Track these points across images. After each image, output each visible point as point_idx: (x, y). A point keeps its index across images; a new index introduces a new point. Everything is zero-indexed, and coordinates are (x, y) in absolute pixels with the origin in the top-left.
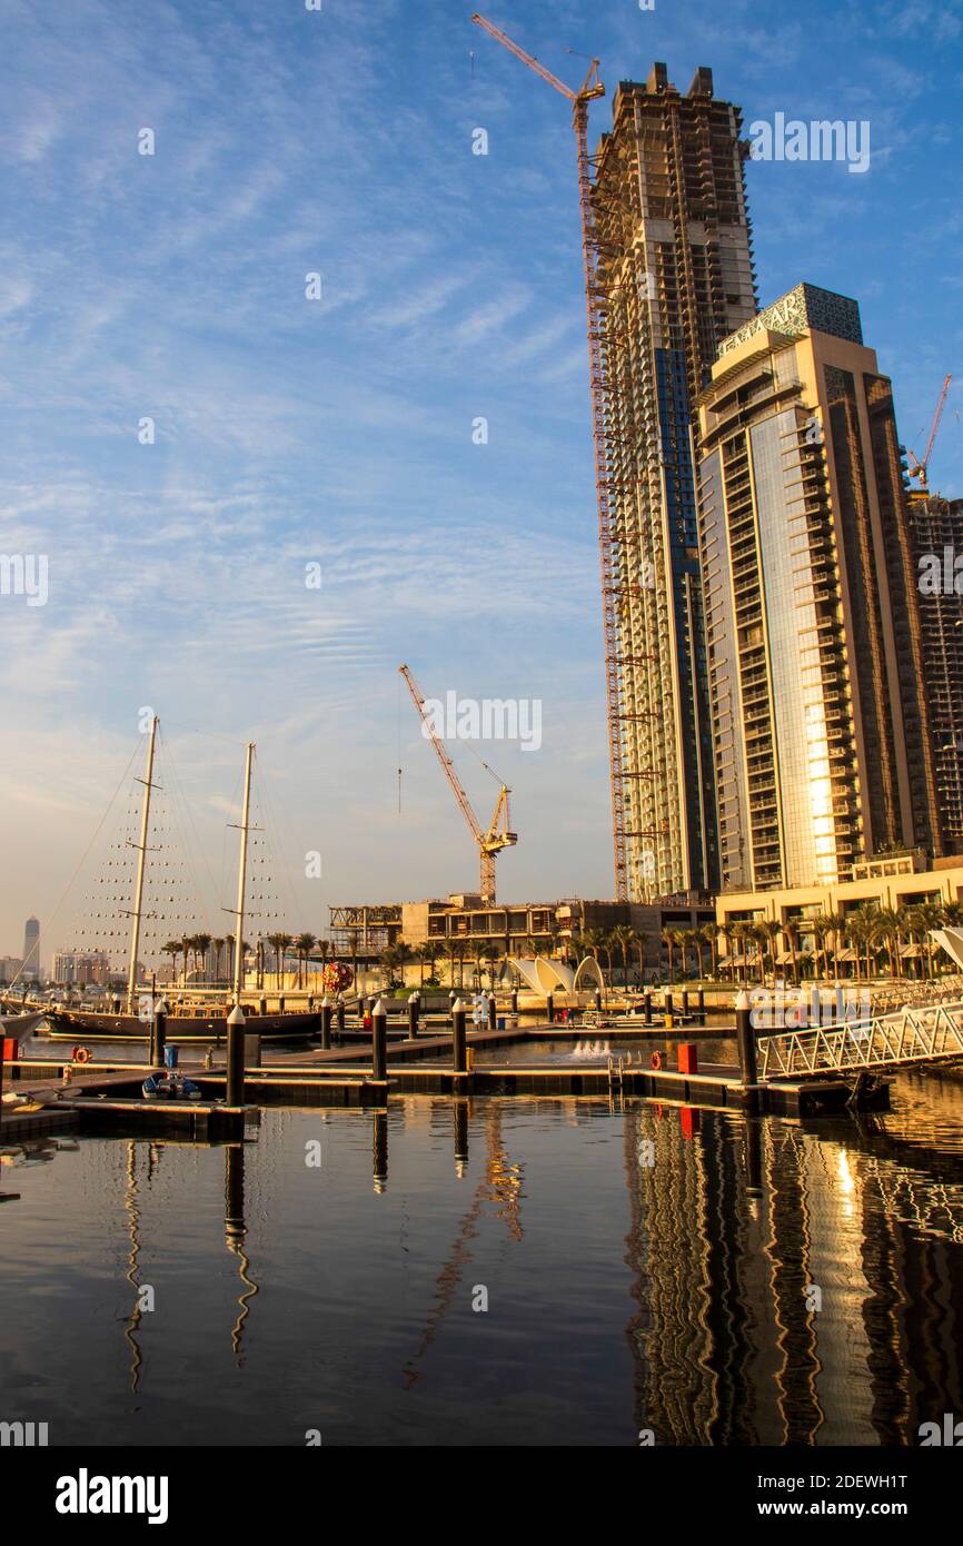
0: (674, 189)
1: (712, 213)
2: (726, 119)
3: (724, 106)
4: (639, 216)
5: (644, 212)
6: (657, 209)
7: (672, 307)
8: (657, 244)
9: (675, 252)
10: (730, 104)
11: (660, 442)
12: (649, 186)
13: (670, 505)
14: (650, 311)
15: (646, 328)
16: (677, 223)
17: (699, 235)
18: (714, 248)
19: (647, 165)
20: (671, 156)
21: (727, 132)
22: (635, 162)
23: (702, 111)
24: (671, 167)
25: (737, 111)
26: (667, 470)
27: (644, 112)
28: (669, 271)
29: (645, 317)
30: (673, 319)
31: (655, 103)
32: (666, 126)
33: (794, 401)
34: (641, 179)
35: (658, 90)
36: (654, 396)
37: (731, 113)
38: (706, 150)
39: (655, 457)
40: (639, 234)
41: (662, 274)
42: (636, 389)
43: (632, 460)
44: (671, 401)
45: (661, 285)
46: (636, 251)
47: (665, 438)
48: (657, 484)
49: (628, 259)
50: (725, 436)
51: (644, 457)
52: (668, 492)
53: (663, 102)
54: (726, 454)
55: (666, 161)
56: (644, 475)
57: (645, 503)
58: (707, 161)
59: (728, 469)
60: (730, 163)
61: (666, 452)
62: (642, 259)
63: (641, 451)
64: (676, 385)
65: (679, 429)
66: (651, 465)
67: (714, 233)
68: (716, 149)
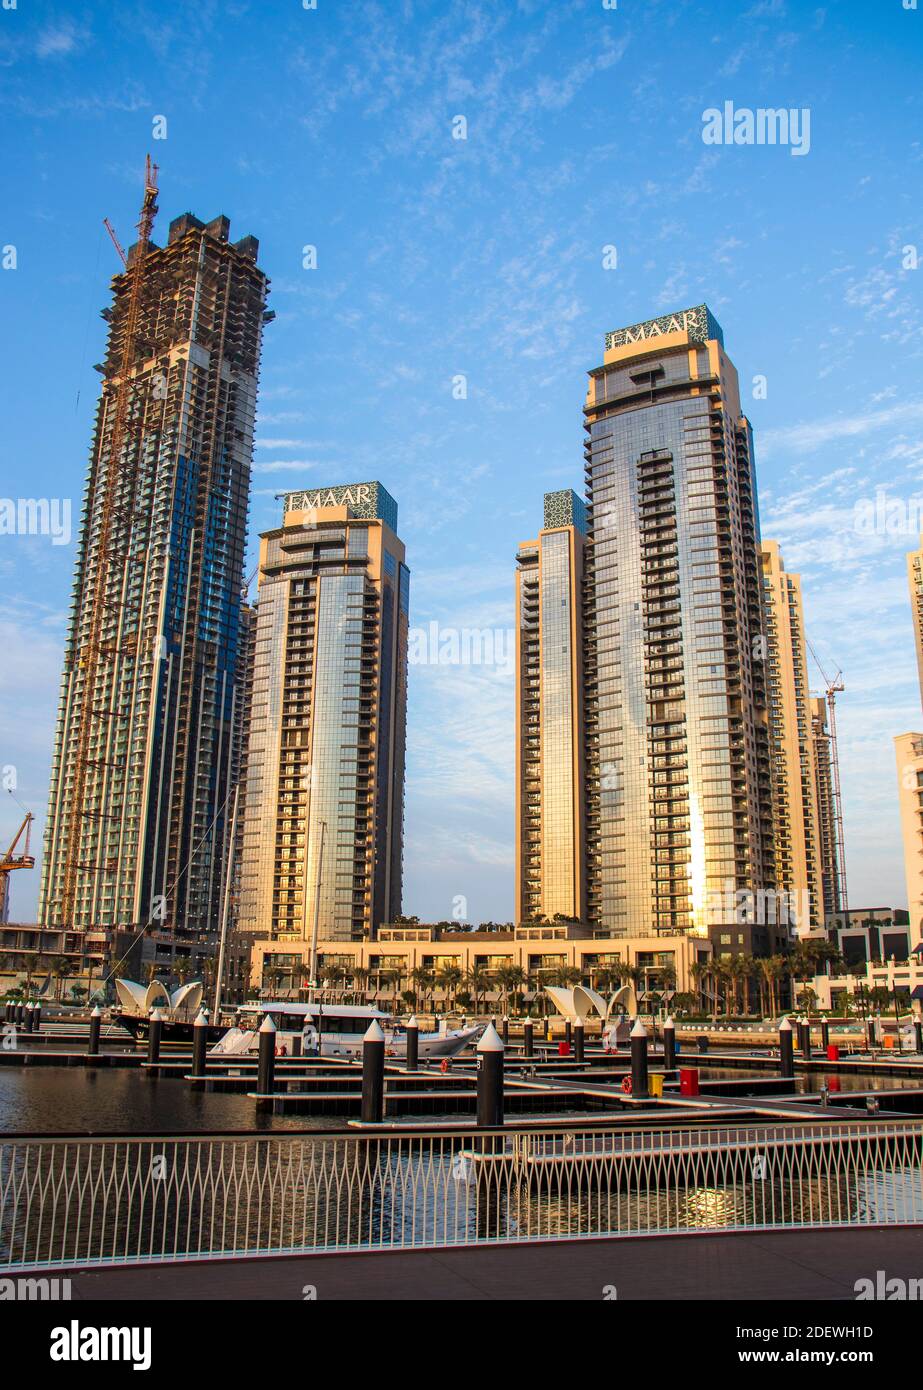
0: (217, 326)
1: (239, 358)
2: (260, 286)
3: (261, 274)
4: (187, 337)
5: (192, 335)
6: (202, 338)
7: (197, 424)
8: (196, 366)
9: (206, 377)
10: (264, 275)
11: (169, 536)
12: (199, 316)
13: (169, 592)
14: (181, 421)
15: (174, 435)
16: (214, 356)
17: (224, 370)
18: (234, 387)
19: (201, 296)
20: (219, 298)
21: (259, 295)
22: (192, 289)
23: (248, 272)
24: (218, 307)
25: (268, 282)
26: (171, 560)
27: (207, 251)
28: (201, 392)
29: (175, 425)
30: (196, 434)
31: (217, 248)
32: (220, 271)
33: (361, 570)
34: (195, 306)
35: (220, 238)
36: (171, 495)
37: (264, 282)
38: (244, 304)
39: (162, 547)
40: (182, 351)
41: (194, 393)
42: (149, 480)
43: (126, 537)
44: (183, 503)
45: (192, 402)
46: (173, 364)
47: (174, 534)
48: (160, 570)
49: (159, 363)
50: (295, 574)
51: (145, 541)
52: (169, 580)
53: (223, 251)
54: (293, 589)
55: (214, 299)
56: (141, 556)
57: (138, 581)
58: (243, 314)
59: (293, 601)
60: (256, 323)
61: (173, 546)
62: (181, 373)
63: (143, 535)
64: (189, 491)
65: (185, 529)
66: (157, 552)
67: (236, 375)
68: (251, 307)
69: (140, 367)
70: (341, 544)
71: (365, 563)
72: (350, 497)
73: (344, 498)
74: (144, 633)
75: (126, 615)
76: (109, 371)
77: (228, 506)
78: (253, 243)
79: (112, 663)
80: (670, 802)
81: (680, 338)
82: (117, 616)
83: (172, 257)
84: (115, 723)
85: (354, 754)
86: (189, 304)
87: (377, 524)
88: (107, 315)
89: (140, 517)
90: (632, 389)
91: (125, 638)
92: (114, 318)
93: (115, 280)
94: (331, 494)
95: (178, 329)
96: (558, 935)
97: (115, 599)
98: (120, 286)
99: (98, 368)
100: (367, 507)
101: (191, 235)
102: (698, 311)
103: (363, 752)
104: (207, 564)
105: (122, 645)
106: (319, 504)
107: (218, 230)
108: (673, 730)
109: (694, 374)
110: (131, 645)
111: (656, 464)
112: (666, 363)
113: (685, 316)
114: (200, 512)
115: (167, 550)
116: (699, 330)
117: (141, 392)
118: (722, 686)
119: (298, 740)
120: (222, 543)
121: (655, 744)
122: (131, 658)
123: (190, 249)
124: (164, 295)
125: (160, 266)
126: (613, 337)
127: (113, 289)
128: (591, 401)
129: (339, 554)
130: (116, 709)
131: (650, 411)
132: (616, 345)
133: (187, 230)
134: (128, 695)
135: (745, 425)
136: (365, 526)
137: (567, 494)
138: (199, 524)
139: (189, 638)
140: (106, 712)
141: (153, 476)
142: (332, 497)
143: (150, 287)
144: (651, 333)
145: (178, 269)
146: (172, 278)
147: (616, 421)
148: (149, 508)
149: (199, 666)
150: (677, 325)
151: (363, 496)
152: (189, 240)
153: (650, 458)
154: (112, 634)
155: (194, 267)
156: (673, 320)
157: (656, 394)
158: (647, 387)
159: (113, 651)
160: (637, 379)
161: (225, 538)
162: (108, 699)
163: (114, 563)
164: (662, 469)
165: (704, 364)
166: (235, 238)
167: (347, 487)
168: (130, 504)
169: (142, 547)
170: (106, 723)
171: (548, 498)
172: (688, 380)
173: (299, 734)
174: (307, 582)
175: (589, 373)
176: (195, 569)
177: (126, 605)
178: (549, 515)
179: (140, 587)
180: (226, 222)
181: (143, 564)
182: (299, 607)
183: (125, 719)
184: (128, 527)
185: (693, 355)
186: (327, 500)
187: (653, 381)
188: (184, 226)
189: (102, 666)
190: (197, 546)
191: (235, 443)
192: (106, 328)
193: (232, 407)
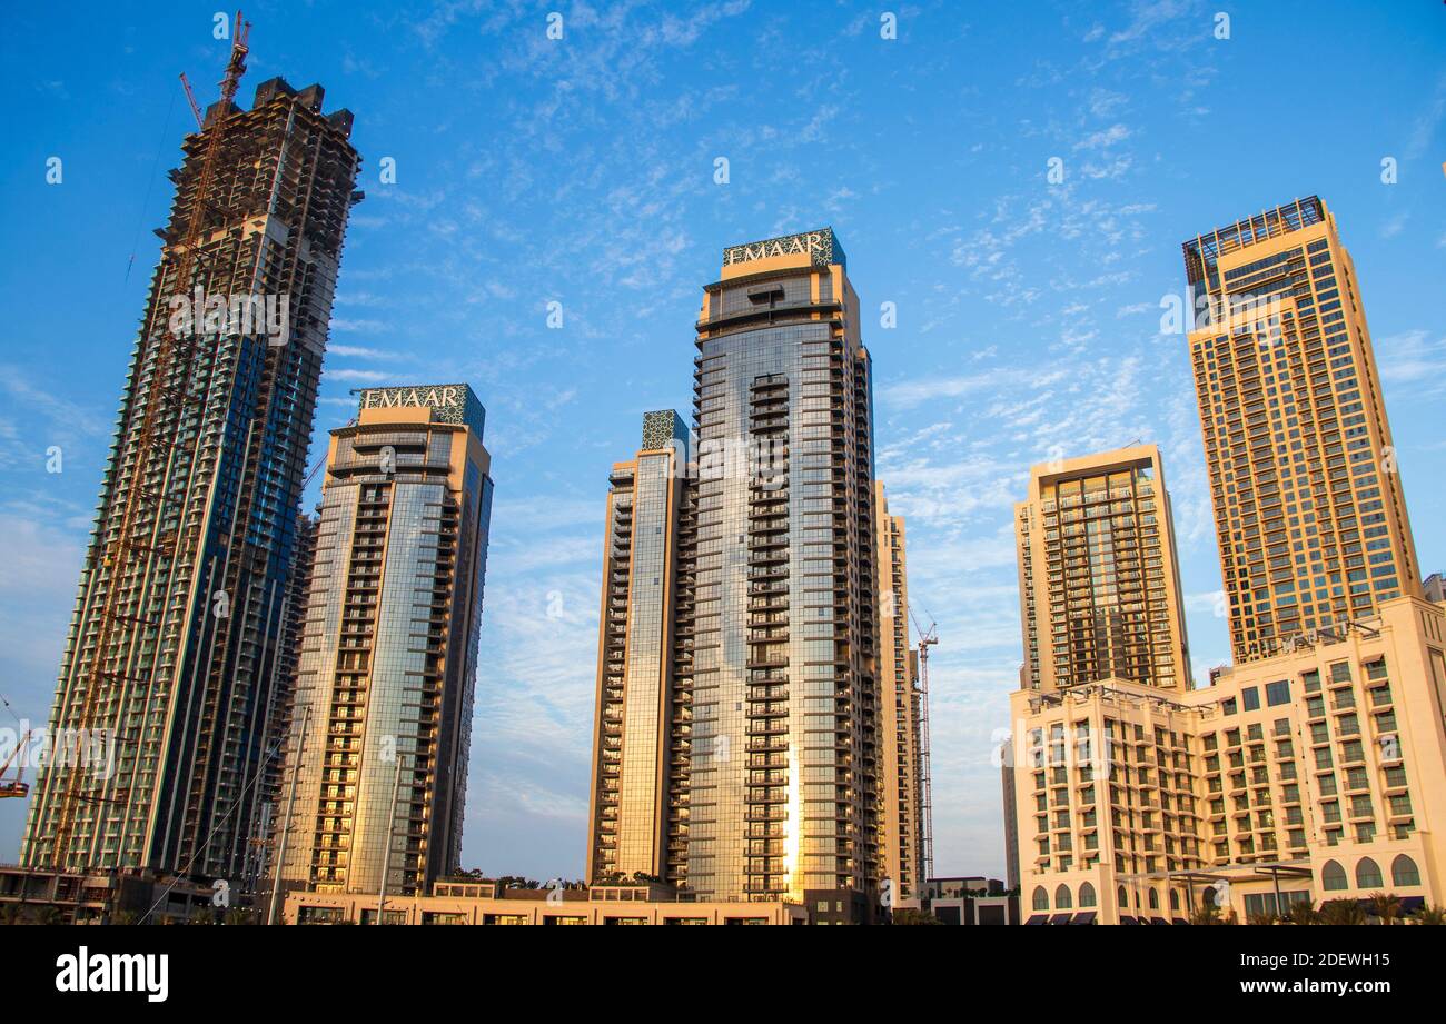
0: (299, 201)
1: (321, 238)
2: (351, 163)
3: (353, 152)
4: (266, 209)
5: (271, 208)
6: (282, 212)
8: (272, 242)
9: (282, 255)
10: (356, 152)
11: (224, 424)
12: (281, 188)
13: (219, 487)
16: (293, 233)
17: (303, 250)
18: (312, 268)
19: (285, 167)
20: (305, 171)
21: (349, 173)
22: (276, 158)
23: (340, 148)
24: (303, 181)
25: (359, 160)
26: (225, 452)
27: (297, 119)
28: (275, 271)
31: (308, 119)
32: (309, 143)
33: (441, 479)
34: (277, 177)
35: (312, 108)
36: (231, 380)
37: (355, 159)
38: (332, 181)
39: (215, 437)
40: (258, 224)
41: (268, 270)
42: (207, 361)
43: (174, 422)
44: (245, 390)
45: (264, 281)
46: (247, 236)
47: (230, 423)
48: (211, 462)
49: (230, 235)
50: (367, 478)
51: (196, 429)
52: (220, 474)
53: (314, 121)
54: (363, 494)
55: (299, 171)
56: (190, 445)
57: (183, 473)
58: (329, 191)
59: (362, 508)
60: (343, 202)
61: (228, 436)
62: (255, 248)
63: (194, 422)
64: (252, 377)
65: (243, 419)
66: (210, 441)
67: (315, 256)
68: (338, 185)
69: (208, 236)
70: (421, 449)
71: (446, 471)
72: (435, 398)
73: (428, 399)
74: (186, 531)
75: (165, 510)
76: (171, 238)
77: (293, 397)
78: (348, 117)
79: (144, 563)
80: (768, 753)
81: (803, 260)
82: (155, 510)
83: (256, 122)
84: (141, 631)
85: (419, 682)
86: (271, 174)
87: (463, 430)
88: (175, 176)
89: (193, 401)
90: (748, 308)
91: (162, 536)
92: (183, 180)
93: (188, 139)
94: (413, 393)
95: (256, 200)
96: (638, 896)
97: (155, 491)
98: (193, 147)
99: (159, 233)
100: (452, 410)
101: (281, 101)
102: (822, 234)
103: (430, 681)
104: (264, 460)
105: (157, 543)
106: (400, 402)
107: (311, 99)
108: (775, 674)
109: (816, 297)
110: (169, 544)
111: (770, 389)
112: (788, 285)
113: (809, 238)
114: (262, 402)
115: (221, 441)
116: (823, 254)
117: (207, 264)
118: (830, 630)
119: (357, 663)
120: (283, 437)
121: (754, 689)
122: (168, 559)
123: (278, 115)
124: (243, 161)
125: (241, 129)
126: (732, 252)
127: (185, 149)
128: (704, 317)
129: (417, 459)
130: (144, 615)
131: (768, 333)
132: (735, 261)
133: (276, 95)
134: (160, 600)
135: (864, 356)
136: (449, 431)
137: (669, 415)
138: (259, 414)
139: (237, 541)
140: (132, 618)
141: (212, 357)
142: (415, 396)
143: (229, 152)
144: (773, 252)
145: (263, 135)
146: (254, 143)
147: (732, 341)
148: (204, 392)
149: (245, 572)
150: (800, 247)
151: (449, 398)
152: (276, 106)
153: (765, 382)
154: (147, 530)
155: (280, 135)
156: (796, 241)
157: (775, 316)
158: (765, 307)
159: (147, 549)
160: (755, 298)
161: (287, 432)
162: (135, 604)
163: (157, 450)
164: (776, 394)
165: (826, 289)
166: (327, 110)
167: (432, 387)
168: (182, 386)
169: (191, 434)
170: (130, 631)
171: (648, 417)
172: (809, 304)
173: (358, 656)
174: (380, 487)
175: (705, 288)
176: (251, 464)
177: (167, 498)
178: (648, 436)
179: (185, 479)
180: (320, 92)
181: (191, 454)
182: (369, 514)
183: (154, 628)
184: (177, 411)
185: (815, 279)
186: (409, 400)
187: (772, 302)
188: (273, 91)
189: (132, 565)
190: (255, 439)
191: (307, 329)
192: (172, 190)
193: (308, 290)
